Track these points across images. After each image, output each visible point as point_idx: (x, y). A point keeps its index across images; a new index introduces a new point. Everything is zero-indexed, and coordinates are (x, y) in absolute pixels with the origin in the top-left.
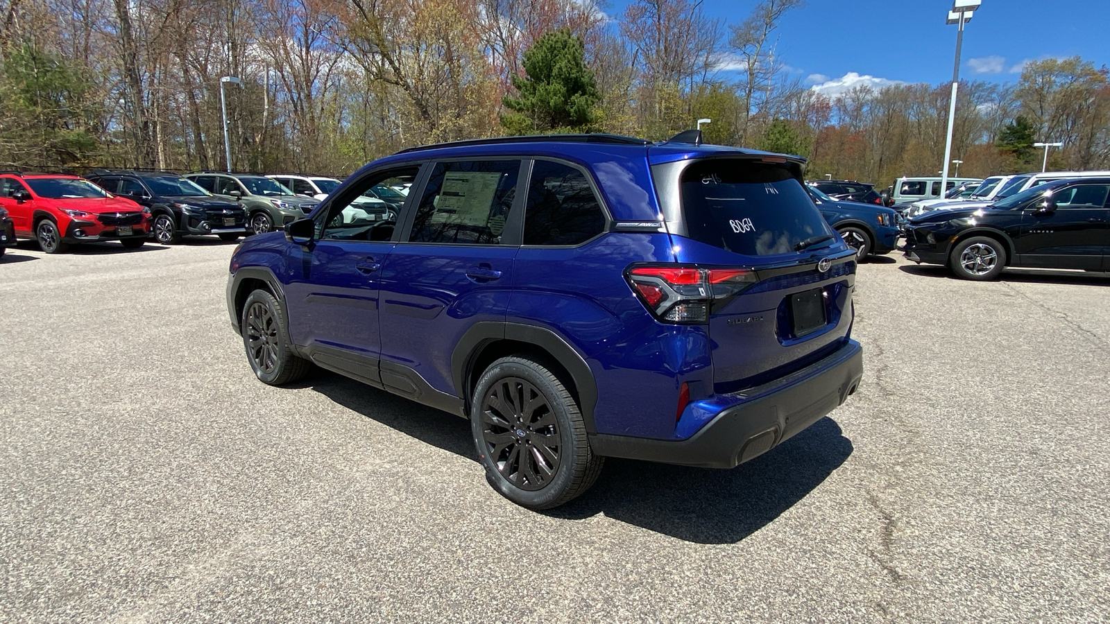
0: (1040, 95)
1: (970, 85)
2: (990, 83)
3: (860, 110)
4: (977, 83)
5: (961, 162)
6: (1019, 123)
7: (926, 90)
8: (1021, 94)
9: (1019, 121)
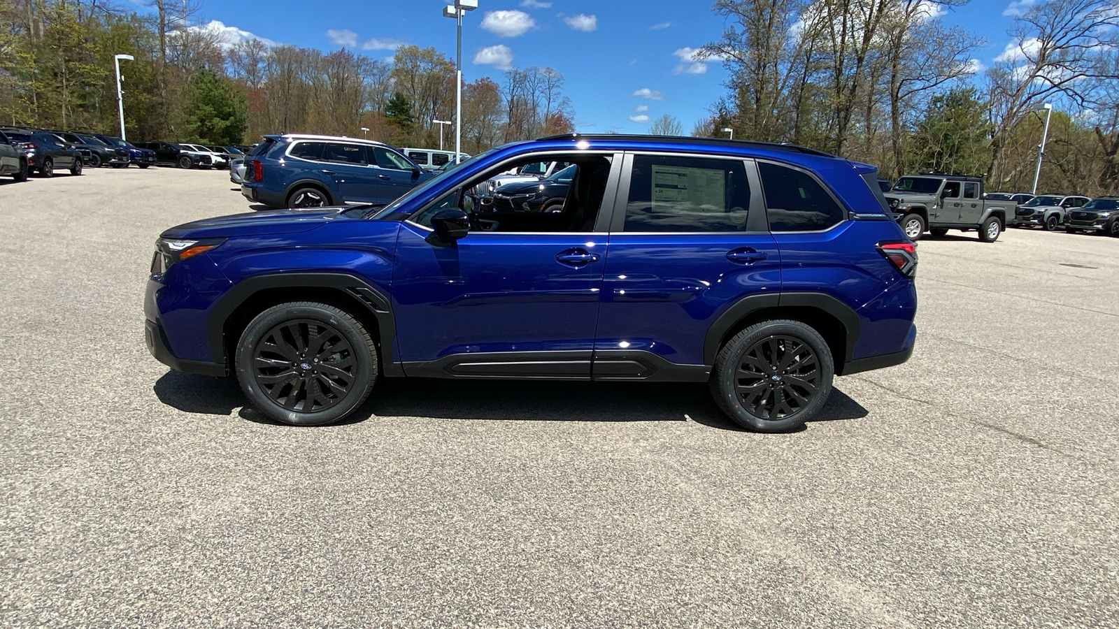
0: (411, 74)
1: (356, 57)
2: (372, 59)
3: (256, 66)
4: (362, 57)
5: (368, 130)
6: (398, 98)
7: (318, 55)
8: (397, 73)
9: (398, 95)
